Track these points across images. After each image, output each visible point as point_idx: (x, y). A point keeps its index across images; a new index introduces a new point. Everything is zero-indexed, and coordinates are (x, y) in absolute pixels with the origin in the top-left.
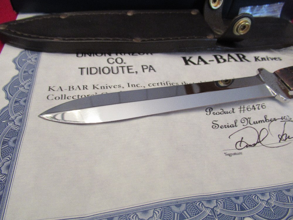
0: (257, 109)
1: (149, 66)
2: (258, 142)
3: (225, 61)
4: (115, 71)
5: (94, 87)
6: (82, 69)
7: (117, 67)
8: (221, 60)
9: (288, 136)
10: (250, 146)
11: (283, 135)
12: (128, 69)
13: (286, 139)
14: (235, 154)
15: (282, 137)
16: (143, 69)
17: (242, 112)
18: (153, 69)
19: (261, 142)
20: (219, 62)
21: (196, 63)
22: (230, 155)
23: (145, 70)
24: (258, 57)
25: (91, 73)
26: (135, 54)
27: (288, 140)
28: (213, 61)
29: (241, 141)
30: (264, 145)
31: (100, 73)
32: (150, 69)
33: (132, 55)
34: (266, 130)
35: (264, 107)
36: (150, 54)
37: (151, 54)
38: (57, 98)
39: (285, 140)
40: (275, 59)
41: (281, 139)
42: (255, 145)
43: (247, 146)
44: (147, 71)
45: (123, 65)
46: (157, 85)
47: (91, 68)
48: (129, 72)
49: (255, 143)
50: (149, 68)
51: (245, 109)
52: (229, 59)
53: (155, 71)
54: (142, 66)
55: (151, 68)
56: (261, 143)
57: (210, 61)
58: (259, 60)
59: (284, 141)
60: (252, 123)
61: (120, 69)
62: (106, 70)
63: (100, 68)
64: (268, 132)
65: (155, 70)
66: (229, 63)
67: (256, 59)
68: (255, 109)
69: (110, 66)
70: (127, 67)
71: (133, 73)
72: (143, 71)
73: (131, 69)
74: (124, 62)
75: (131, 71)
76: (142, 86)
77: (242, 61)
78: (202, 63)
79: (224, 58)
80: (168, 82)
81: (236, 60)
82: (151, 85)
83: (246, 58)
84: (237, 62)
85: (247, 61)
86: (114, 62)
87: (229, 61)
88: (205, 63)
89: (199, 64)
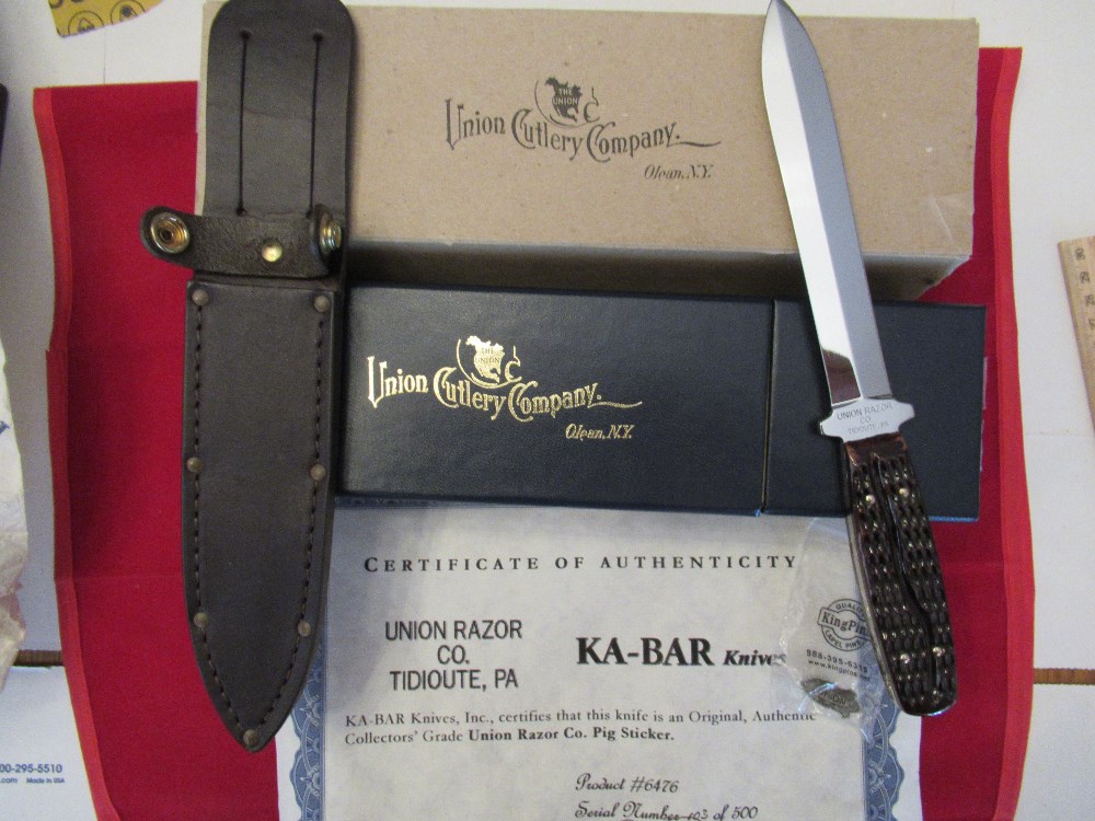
0: (661, 790)
1: (508, 672)
4: (449, 682)
5: (414, 718)
6: (395, 674)
7: (454, 672)
8: (653, 657)
12: (472, 679)
16: (497, 679)
17: (635, 789)
18: (515, 681)
20: (647, 660)
21: (602, 658)
23: (499, 682)
24: (736, 652)
25: (410, 688)
26: (489, 635)
28: (635, 655)
31: (424, 687)
32: (509, 681)
35: (674, 789)
36: (516, 636)
37: (520, 634)
38: (360, 740)
40: (770, 660)
44: (502, 684)
45: (463, 666)
46: (513, 718)
47: (410, 673)
48: (471, 686)
50: (507, 678)
51: (643, 785)
52: (670, 654)
53: (516, 685)
54: (497, 671)
55: (511, 678)
57: (630, 655)
58: (734, 662)
60: (638, 814)
61: (458, 675)
62: (435, 680)
63: (424, 672)
65: (518, 681)
66: (667, 667)
67: (729, 658)
68: (657, 789)
69: (441, 668)
70: (472, 672)
71: (478, 687)
72: (497, 686)
73: (476, 678)
74: (467, 658)
75: (475, 683)
76: (489, 719)
77: (695, 661)
78: (612, 659)
79: (661, 650)
80: (534, 714)
81: (682, 661)
82: (504, 719)
83: (709, 654)
84: (683, 668)
85: (708, 662)
86: (448, 660)
87: (667, 663)
88: (620, 660)
89: (605, 662)
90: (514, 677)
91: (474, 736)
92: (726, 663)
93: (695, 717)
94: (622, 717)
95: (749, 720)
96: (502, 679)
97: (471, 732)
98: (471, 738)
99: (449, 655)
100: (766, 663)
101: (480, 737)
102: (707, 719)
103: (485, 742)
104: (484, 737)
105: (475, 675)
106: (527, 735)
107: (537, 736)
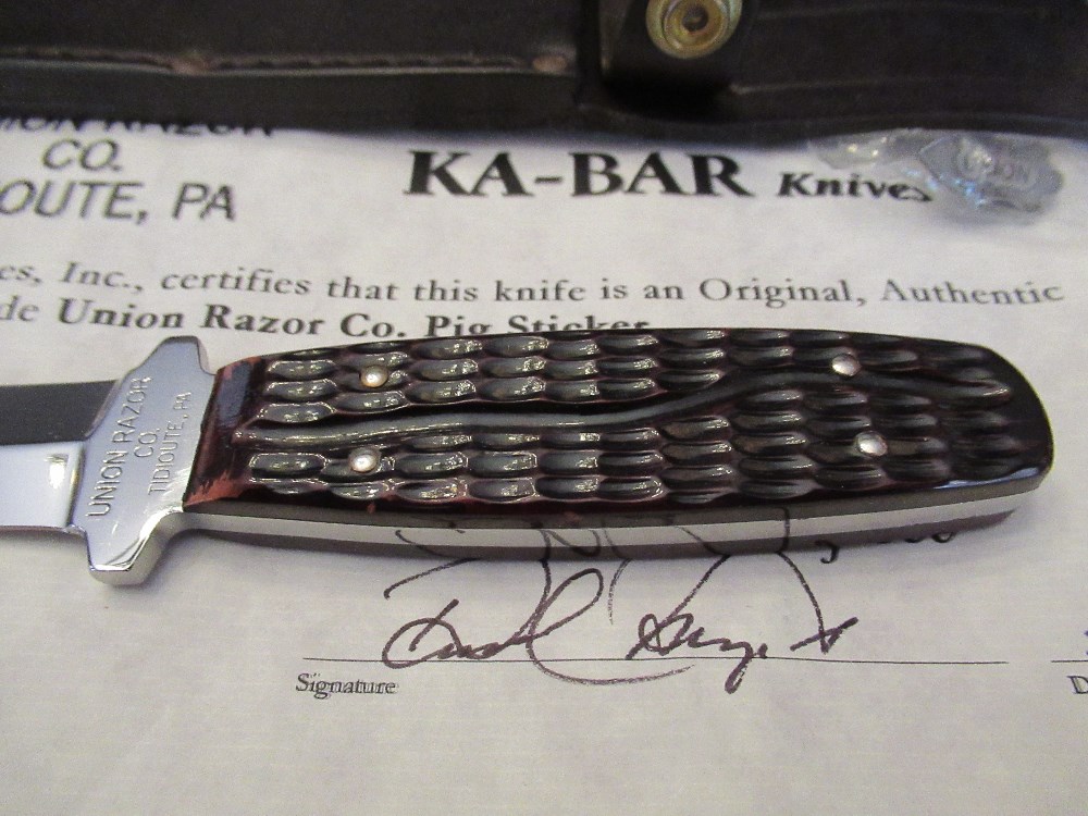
1: (214, 191)
2: (515, 640)
3: (615, 183)
4: (51, 204)
7: (72, 186)
8: (599, 182)
9: (693, 628)
10: (466, 652)
11: (671, 620)
12: (115, 197)
13: (676, 643)
14: (354, 688)
15: (657, 632)
16: (182, 199)
18: (229, 212)
19: (536, 643)
20: (582, 187)
21: (468, 185)
22: (321, 690)
23: (186, 207)
24: (805, 176)
26: (191, 129)
27: (684, 650)
28: (555, 180)
29: (433, 622)
30: (537, 662)
32: (210, 206)
33: (180, 132)
34: (601, 578)
36: (258, 134)
37: (268, 132)
39: (664, 651)
40: (894, 191)
41: (644, 642)
42: (493, 649)
43: (445, 654)
44: (190, 211)
45: (107, 176)
46: (201, 281)
48: (109, 213)
49: (501, 642)
50: (209, 199)
52: (640, 175)
53: (229, 214)
54: (185, 188)
55: (221, 201)
56: (529, 646)
57: (539, 180)
58: (803, 192)
59: (656, 655)
61: (80, 194)
62: (15, 198)
64: (599, 594)
65: (237, 211)
66: (633, 198)
67: (789, 184)
69: (40, 176)
70: (118, 186)
71: (127, 216)
72: (176, 213)
73: (127, 198)
74: (119, 161)
75: (119, 207)
76: (133, 282)
77: (704, 187)
78: (495, 187)
79: (617, 171)
80: (262, 276)
81: (671, 186)
82: (172, 282)
83: (737, 179)
84: (673, 199)
85: (738, 190)
86: (69, 162)
87: (633, 189)
88: (514, 187)
89: (476, 191)
90: (228, 200)
91: (74, 313)
92: (784, 191)
93: (716, 289)
94: (513, 295)
95: (873, 300)
96: (194, 201)
97: (67, 303)
98: (63, 318)
99: (75, 153)
100: (886, 196)
101: (91, 314)
102: (750, 294)
103: (101, 328)
104: (104, 317)
105: (125, 191)
106: (230, 320)
107: (258, 324)
